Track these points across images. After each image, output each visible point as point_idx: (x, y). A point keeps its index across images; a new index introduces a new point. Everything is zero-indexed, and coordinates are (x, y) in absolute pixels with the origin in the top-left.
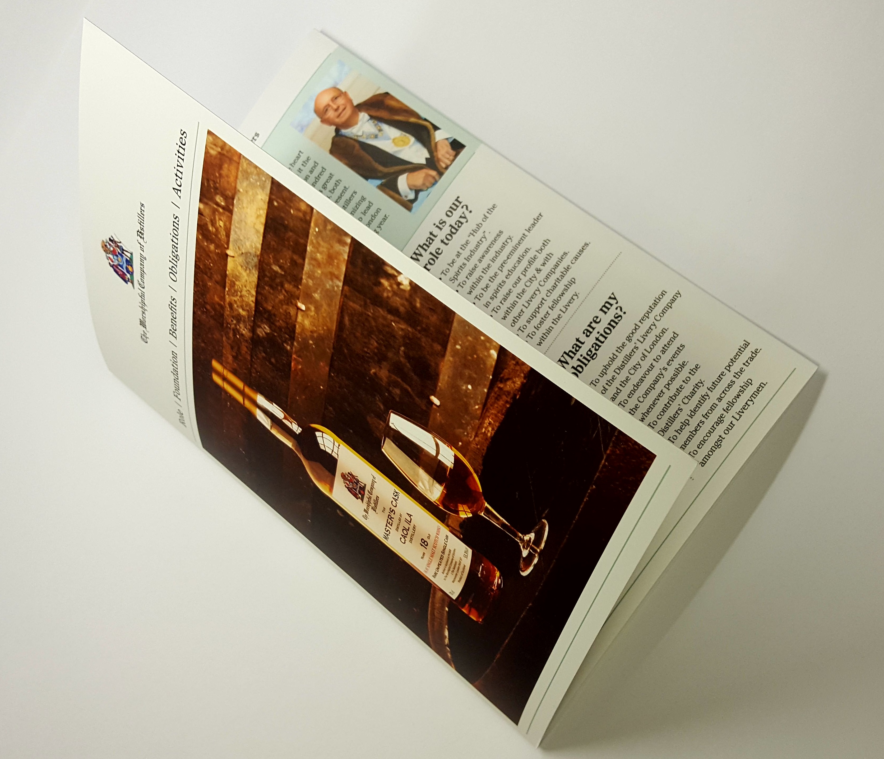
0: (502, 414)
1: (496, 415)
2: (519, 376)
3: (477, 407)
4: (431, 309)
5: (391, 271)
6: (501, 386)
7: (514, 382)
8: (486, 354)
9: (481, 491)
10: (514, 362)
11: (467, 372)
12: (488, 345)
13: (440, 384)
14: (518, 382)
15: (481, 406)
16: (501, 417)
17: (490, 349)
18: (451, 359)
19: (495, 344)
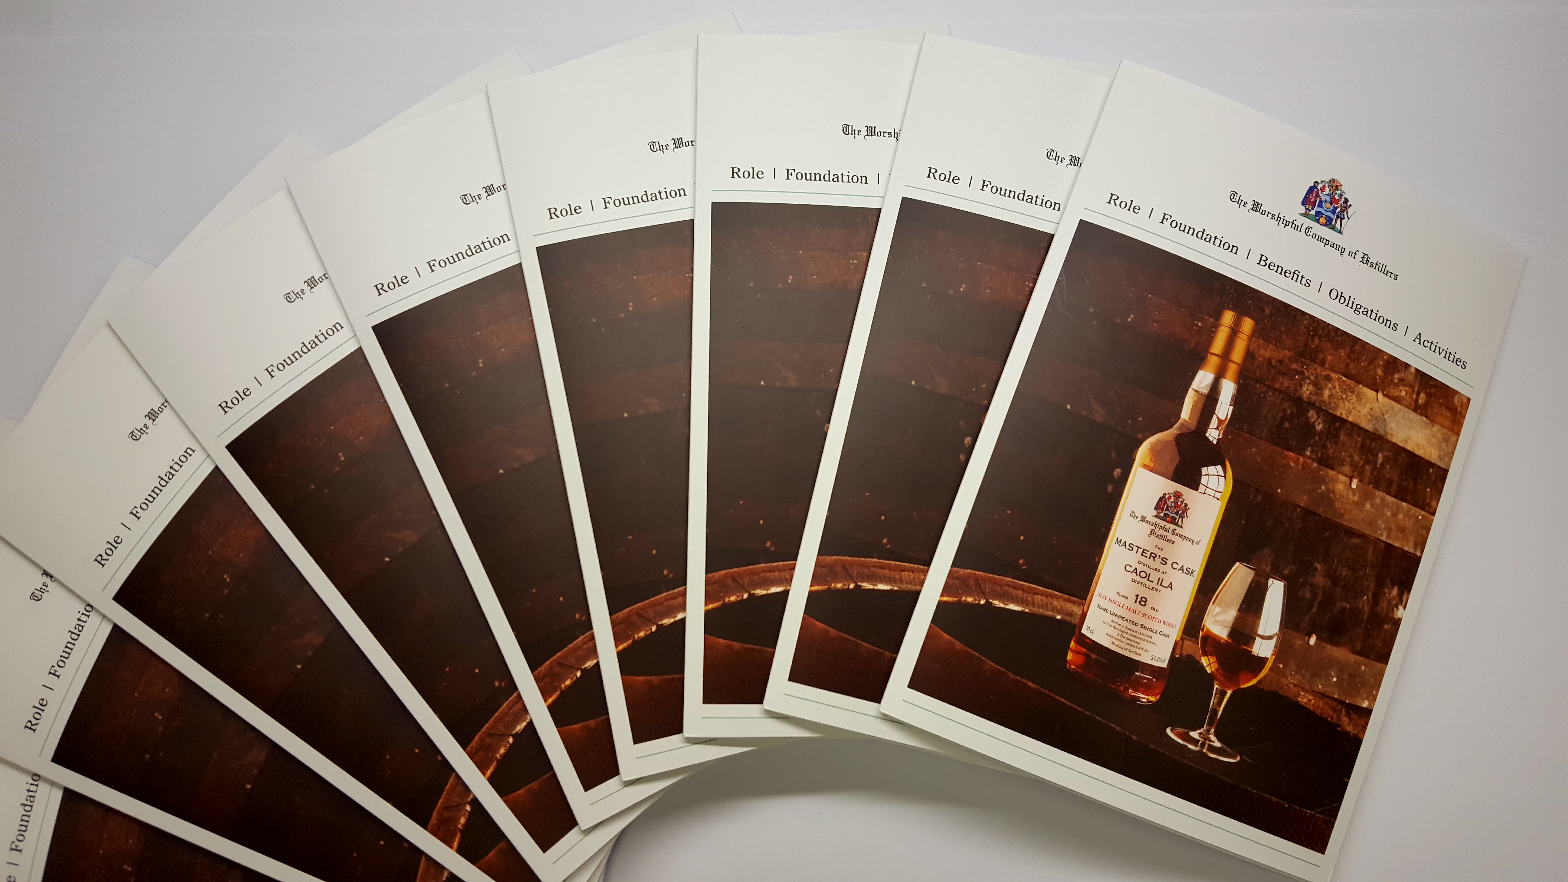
0: (1321, 714)
1: (1318, 707)
2: (1354, 728)
3: (1320, 687)
4: (1385, 640)
5: (1405, 597)
6: (1343, 712)
7: (1349, 724)
8: (1364, 696)
9: (1242, 687)
10: (1363, 724)
11: (1346, 677)
12: (1371, 698)
13: (1328, 646)
14: (1349, 729)
15: (1322, 691)
16: (1319, 712)
17: (1368, 700)
18: (1352, 660)
19: (1373, 705)
